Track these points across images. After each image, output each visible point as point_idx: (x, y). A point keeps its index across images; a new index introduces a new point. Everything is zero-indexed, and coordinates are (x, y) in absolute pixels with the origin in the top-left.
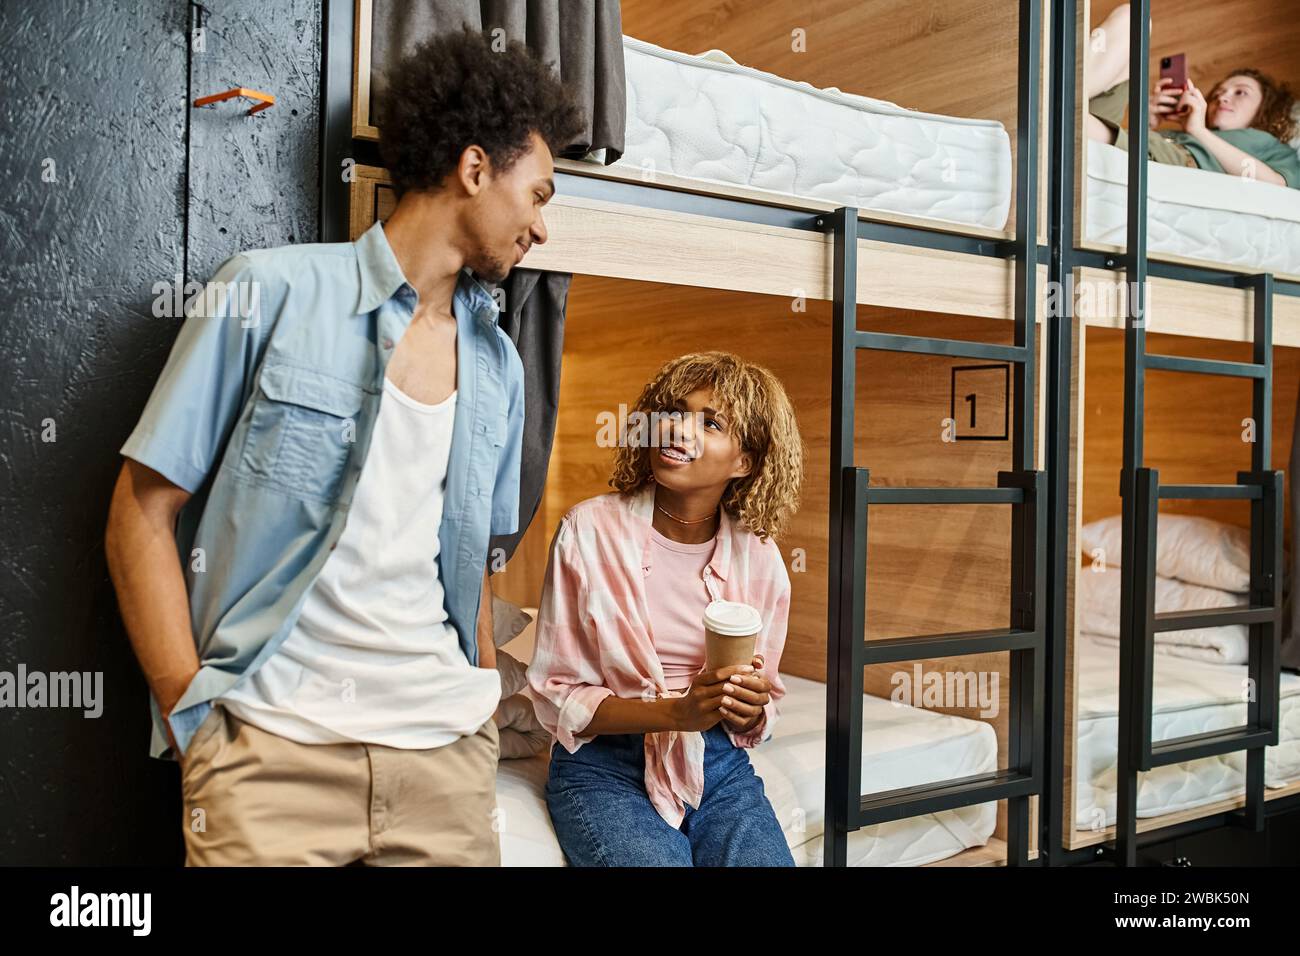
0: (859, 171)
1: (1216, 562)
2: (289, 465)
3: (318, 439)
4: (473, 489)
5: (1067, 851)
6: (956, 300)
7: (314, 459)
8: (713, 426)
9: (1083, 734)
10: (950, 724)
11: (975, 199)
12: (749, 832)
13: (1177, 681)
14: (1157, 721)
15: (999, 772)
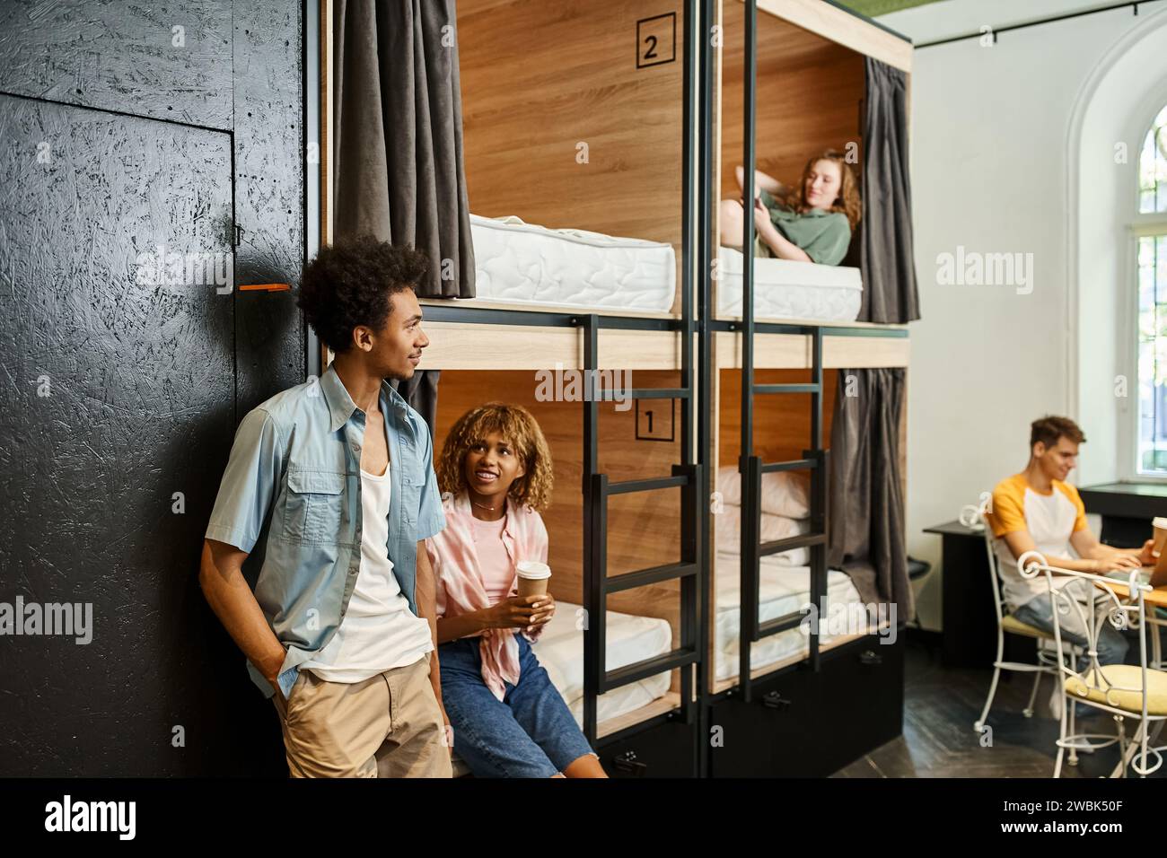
0: (595, 286)
1: (785, 499)
2: (311, 529)
3: (325, 510)
4: (405, 519)
5: (711, 695)
6: (648, 360)
7: (325, 522)
8: (505, 453)
9: (720, 620)
10: (642, 622)
11: (656, 293)
12: (547, 702)
13: (772, 582)
14: (762, 608)
15: (673, 651)
